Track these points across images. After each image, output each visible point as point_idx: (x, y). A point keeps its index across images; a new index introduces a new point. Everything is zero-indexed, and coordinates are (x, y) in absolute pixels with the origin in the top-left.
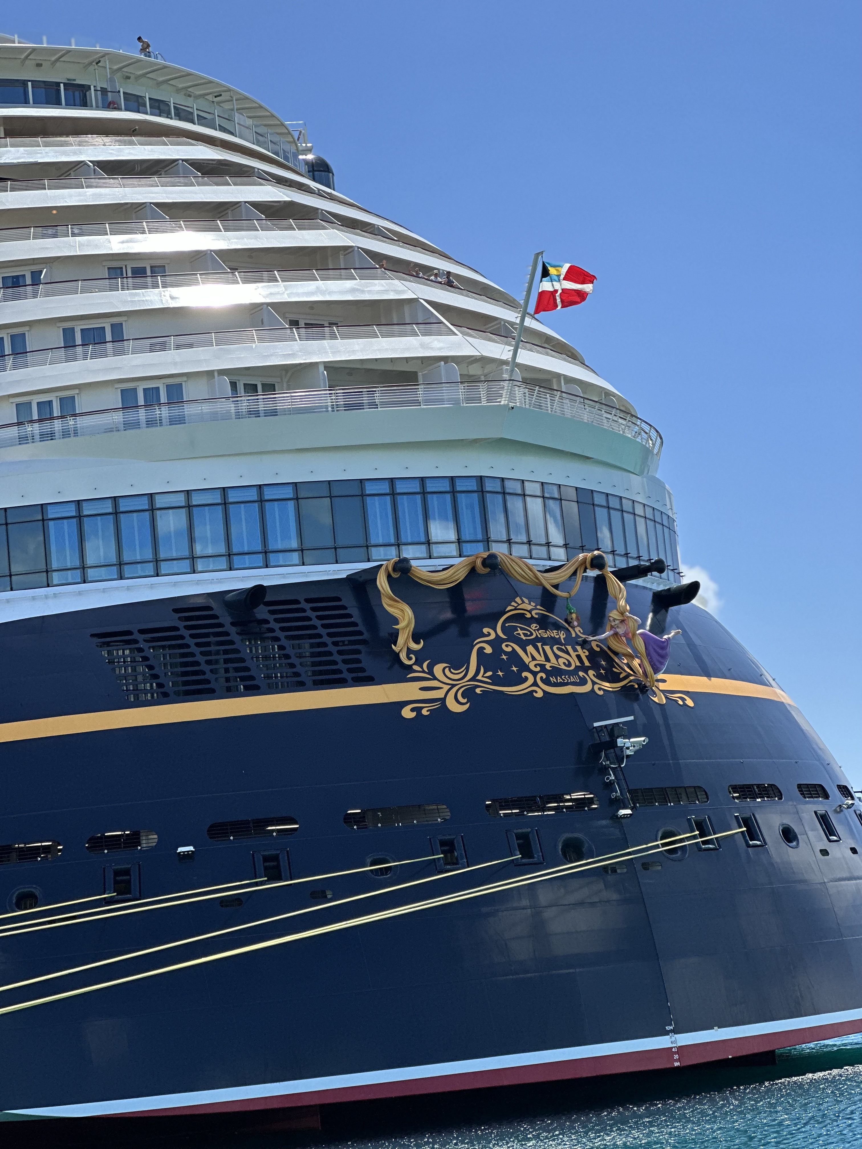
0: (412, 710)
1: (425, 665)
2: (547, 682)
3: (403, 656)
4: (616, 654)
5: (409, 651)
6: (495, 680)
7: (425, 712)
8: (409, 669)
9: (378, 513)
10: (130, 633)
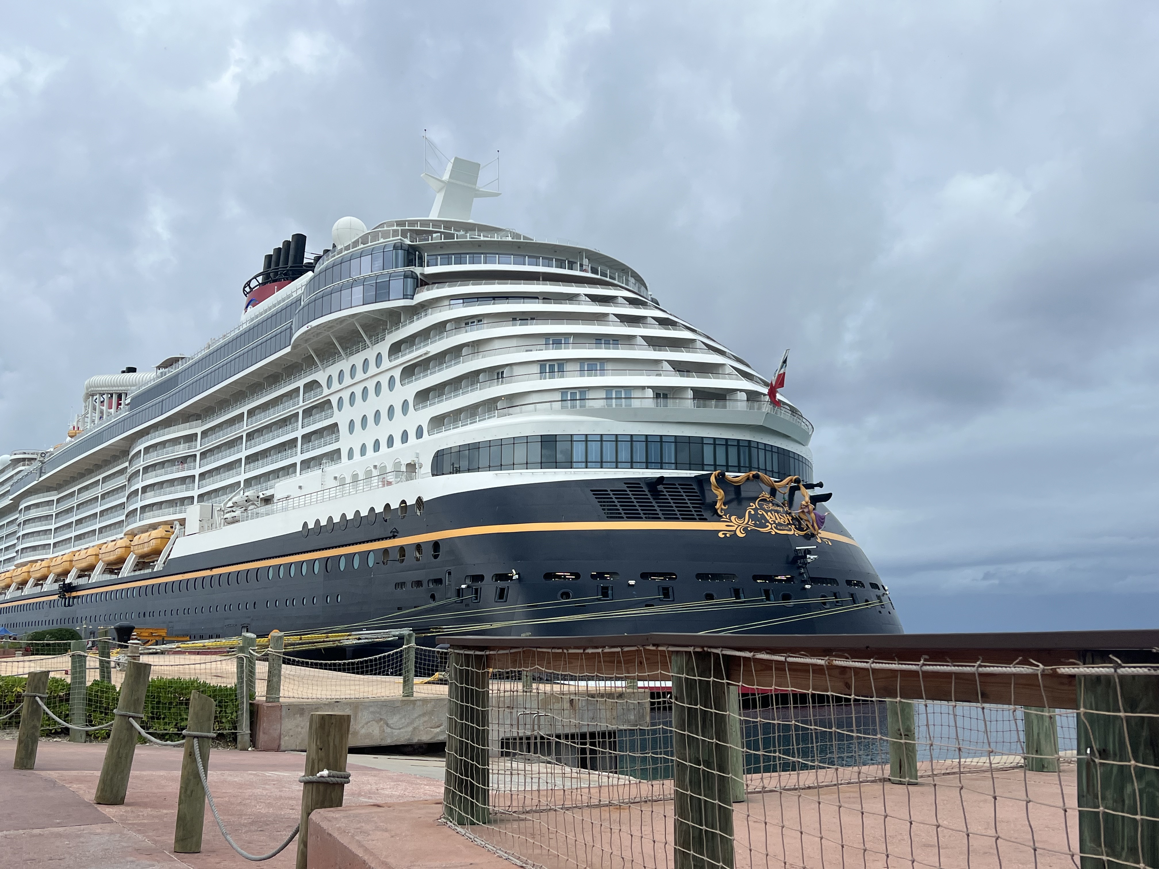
0: (723, 534)
1: (728, 516)
2: (776, 528)
3: (719, 511)
4: (802, 519)
6: (755, 525)
7: (728, 535)
9: (708, 451)
10: (607, 491)
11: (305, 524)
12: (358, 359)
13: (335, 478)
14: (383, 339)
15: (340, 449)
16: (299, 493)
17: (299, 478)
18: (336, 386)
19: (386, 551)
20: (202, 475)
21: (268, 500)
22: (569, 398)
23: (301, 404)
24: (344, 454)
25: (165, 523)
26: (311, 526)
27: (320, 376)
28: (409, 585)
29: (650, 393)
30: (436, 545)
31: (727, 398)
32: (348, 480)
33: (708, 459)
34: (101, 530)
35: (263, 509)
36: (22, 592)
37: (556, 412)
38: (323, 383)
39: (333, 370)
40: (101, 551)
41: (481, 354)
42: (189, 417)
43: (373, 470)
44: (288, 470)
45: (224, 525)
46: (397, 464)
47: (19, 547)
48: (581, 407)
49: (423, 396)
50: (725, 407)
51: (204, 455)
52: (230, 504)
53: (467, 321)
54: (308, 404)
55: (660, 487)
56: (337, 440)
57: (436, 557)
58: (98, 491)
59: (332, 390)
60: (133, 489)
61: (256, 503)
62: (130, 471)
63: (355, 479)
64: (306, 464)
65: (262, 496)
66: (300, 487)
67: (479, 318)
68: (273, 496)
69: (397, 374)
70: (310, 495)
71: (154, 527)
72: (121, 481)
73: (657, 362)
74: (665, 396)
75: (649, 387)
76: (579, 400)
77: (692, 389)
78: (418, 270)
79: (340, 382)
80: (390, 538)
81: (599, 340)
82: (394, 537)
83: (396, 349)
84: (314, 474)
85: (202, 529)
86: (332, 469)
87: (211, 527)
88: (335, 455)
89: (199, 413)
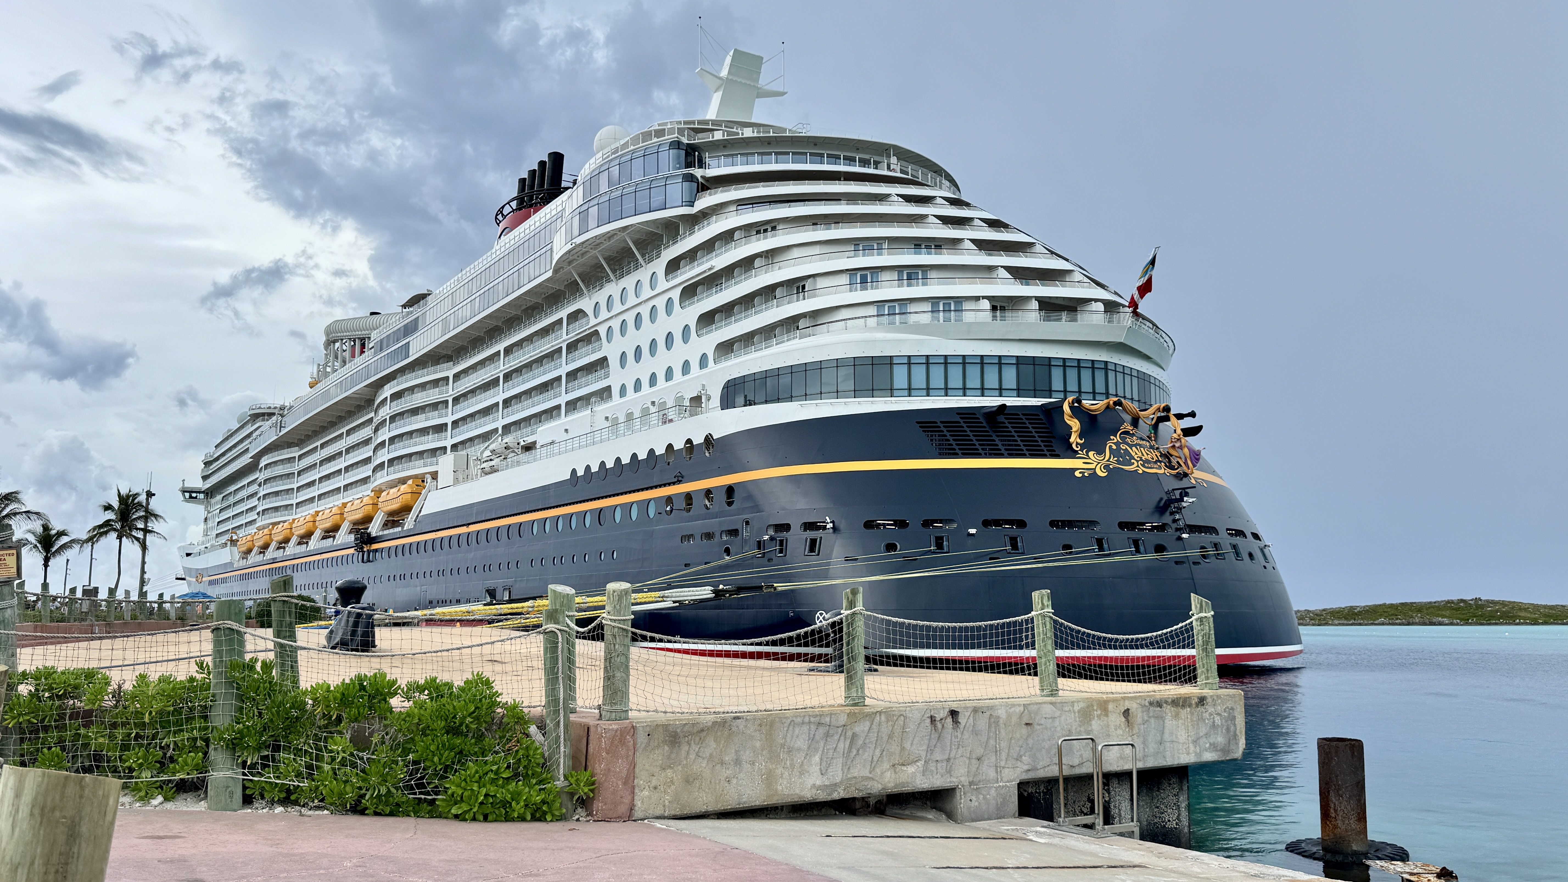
0: (1080, 473)
1: (1084, 451)
2: (1143, 466)
3: (1074, 446)
5: (1077, 444)
6: (1118, 462)
7: (1086, 474)
8: (1076, 452)
9: (1057, 375)
10: (936, 423)
11: (574, 471)
12: (628, 281)
13: (607, 418)
14: (658, 256)
15: (610, 386)
16: (565, 436)
17: (564, 420)
18: (604, 314)
19: (669, 500)
20: (455, 423)
21: (529, 448)
22: (886, 312)
23: (563, 338)
24: (615, 391)
25: (415, 477)
26: (580, 472)
27: (585, 304)
28: (698, 537)
29: (986, 304)
30: (730, 490)
31: (1079, 309)
32: (622, 419)
33: (1057, 384)
34: (346, 487)
35: (525, 456)
36: (264, 556)
37: (872, 329)
38: (589, 311)
39: (601, 296)
40: (346, 510)
41: (776, 266)
42: (439, 359)
43: (651, 407)
44: (552, 412)
45: (481, 476)
46: (679, 400)
47: (260, 509)
48: (901, 323)
49: (707, 319)
50: (1075, 320)
51: (456, 400)
52: (487, 453)
53: (758, 229)
54: (573, 336)
55: (1001, 418)
56: (607, 376)
57: (730, 504)
58: (341, 445)
59: (600, 319)
60: (379, 440)
61: (516, 451)
62: (376, 421)
63: (630, 417)
64: (572, 405)
65: (522, 443)
66: (566, 431)
67: (773, 225)
68: (535, 443)
69: (676, 294)
70: (578, 438)
71: (403, 481)
72: (366, 432)
73: (991, 269)
74: (1003, 309)
75: (984, 297)
76: (898, 314)
77: (1037, 298)
78: (698, 173)
79: (609, 309)
80: (674, 483)
81: (918, 244)
82: (679, 482)
83: (673, 266)
84: (582, 415)
85: (456, 481)
86: (602, 409)
87: (467, 478)
88: (605, 393)
89: (450, 353)
